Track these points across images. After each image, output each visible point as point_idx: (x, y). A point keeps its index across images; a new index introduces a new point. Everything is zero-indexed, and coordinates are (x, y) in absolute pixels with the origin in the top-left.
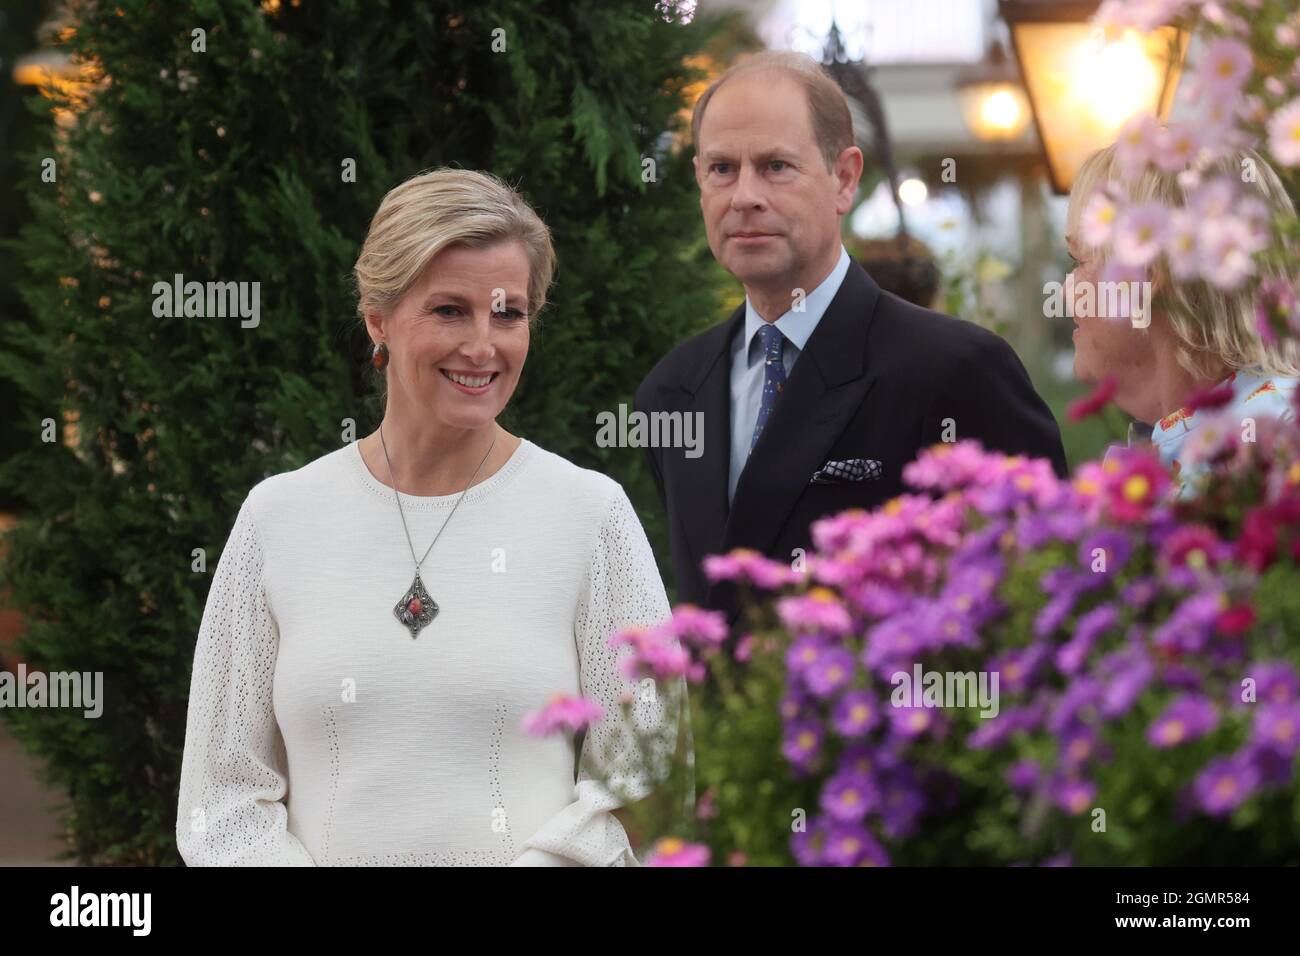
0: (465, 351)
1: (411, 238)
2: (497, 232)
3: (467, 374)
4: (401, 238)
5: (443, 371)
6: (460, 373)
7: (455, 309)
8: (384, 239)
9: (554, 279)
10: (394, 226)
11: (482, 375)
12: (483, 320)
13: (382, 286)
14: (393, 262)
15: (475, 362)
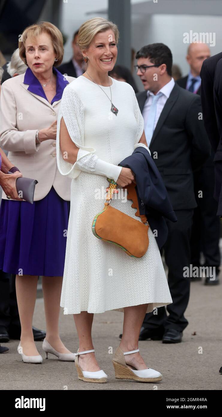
0: (105, 54)
1: (89, 33)
2: (107, 28)
3: (106, 59)
4: (87, 33)
5: (101, 60)
6: (105, 59)
7: (102, 46)
8: (83, 35)
9: (119, 36)
10: (85, 31)
11: (110, 58)
12: (107, 46)
13: (85, 45)
14: (86, 39)
15: (108, 56)
